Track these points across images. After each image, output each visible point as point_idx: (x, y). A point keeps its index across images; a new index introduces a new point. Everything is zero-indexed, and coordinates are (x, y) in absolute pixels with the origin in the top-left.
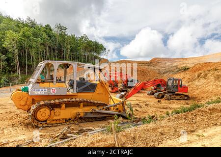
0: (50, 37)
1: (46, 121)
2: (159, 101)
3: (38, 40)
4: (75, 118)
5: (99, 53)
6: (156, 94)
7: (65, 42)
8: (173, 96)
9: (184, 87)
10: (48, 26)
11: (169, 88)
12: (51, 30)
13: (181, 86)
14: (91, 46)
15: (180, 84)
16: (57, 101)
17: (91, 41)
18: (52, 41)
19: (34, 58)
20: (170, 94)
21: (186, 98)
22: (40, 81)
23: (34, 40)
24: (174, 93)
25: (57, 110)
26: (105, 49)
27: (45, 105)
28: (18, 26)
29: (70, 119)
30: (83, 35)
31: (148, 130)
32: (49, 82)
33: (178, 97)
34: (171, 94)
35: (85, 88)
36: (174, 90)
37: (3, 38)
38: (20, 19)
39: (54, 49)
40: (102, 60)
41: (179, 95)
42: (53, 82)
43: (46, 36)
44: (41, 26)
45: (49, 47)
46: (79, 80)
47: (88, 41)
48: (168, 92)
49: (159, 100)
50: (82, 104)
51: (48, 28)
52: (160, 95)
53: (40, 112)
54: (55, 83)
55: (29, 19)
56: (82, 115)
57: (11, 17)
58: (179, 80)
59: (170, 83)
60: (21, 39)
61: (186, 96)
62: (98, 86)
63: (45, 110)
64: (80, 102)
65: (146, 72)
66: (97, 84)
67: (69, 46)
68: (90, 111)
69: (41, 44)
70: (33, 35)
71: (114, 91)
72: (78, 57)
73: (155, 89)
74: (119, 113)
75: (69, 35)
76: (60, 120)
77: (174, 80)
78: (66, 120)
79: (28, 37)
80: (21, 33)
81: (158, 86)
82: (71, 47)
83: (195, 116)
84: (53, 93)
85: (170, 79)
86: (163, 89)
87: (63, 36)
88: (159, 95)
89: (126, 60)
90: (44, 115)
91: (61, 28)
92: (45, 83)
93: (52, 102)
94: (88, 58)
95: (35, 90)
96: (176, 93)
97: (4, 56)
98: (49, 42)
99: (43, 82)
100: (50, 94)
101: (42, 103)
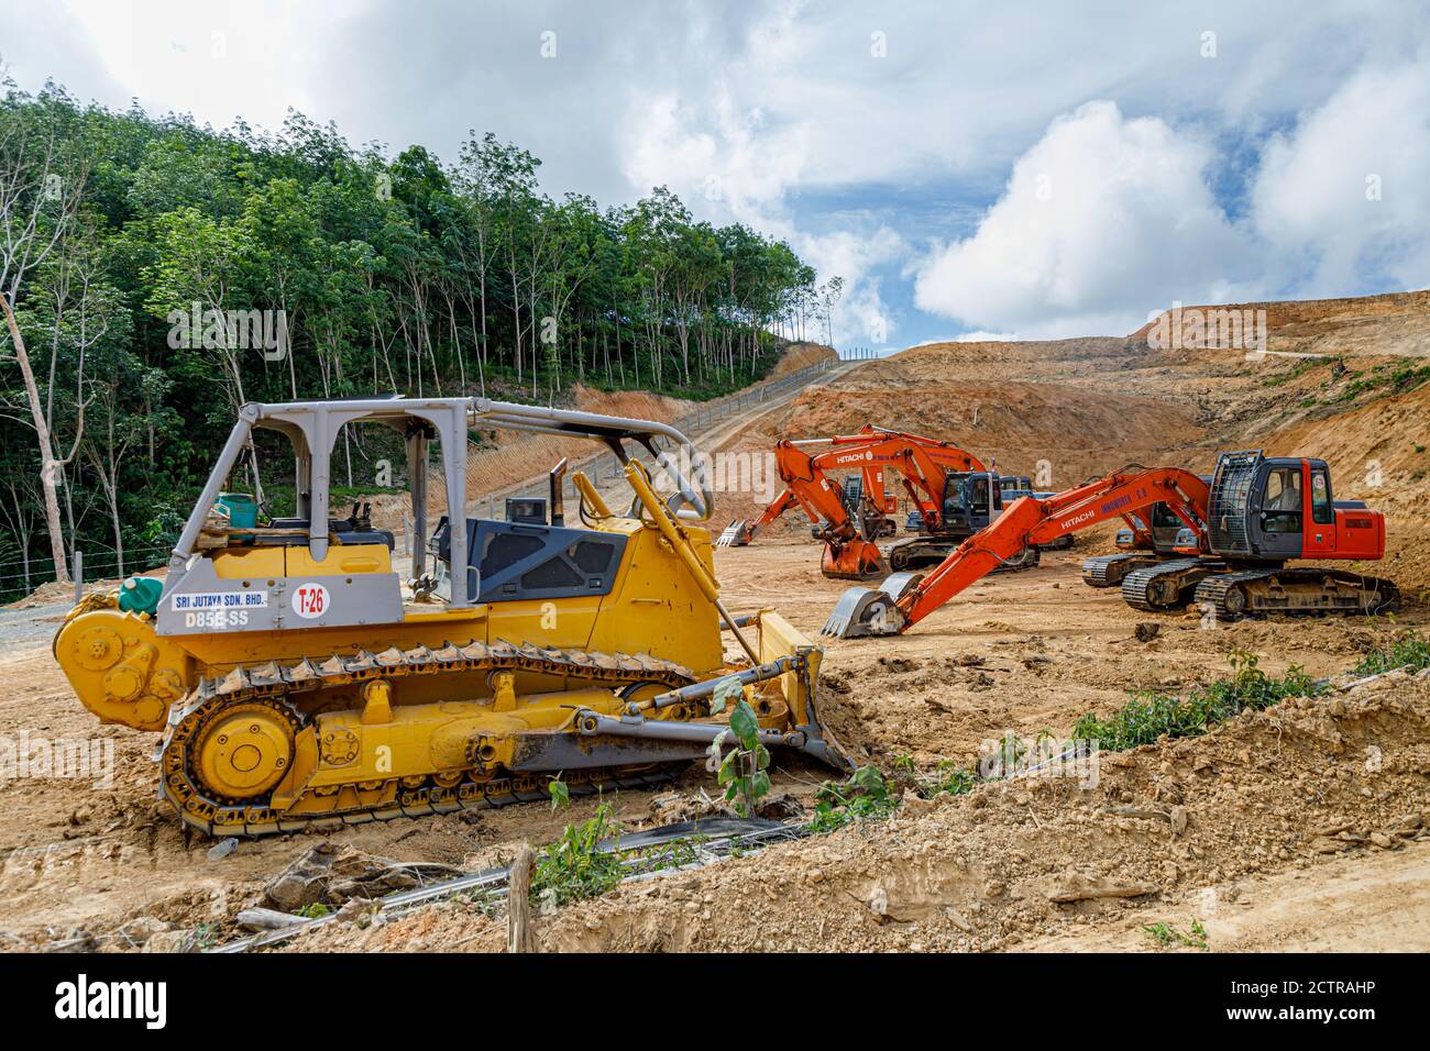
0: (433, 225)
1: (264, 798)
2: (1143, 634)
3: (354, 257)
4: (465, 777)
5: (765, 308)
6: (1140, 578)
7: (529, 250)
8: (1265, 593)
9: (1354, 523)
10: (418, 154)
11: (1232, 534)
12: (435, 178)
13: (1326, 512)
14: (710, 262)
15: (1320, 499)
16: (334, 667)
17: (704, 231)
18: (449, 252)
19: (339, 373)
20: (1239, 576)
21: (1368, 599)
22: (224, 540)
23: (329, 255)
24: (1278, 563)
25: (334, 726)
26: (808, 276)
27: (255, 697)
28: (231, 176)
29: (430, 780)
30: (649, 196)
31: (783, 889)
32: (282, 543)
33: (1300, 597)
34: (1250, 575)
35: (543, 566)
36: (1268, 548)
37: (147, 259)
38: (244, 127)
39: (461, 307)
40: (794, 352)
41: (1313, 579)
42: (305, 541)
43: (406, 225)
44: (378, 164)
45: (434, 297)
46: (501, 517)
47: (682, 230)
48: (1225, 558)
49: (1153, 619)
50: (506, 683)
51: (418, 172)
52: (1171, 587)
53: (224, 739)
54: (319, 545)
55: (298, 123)
56: (505, 754)
57: (199, 125)
58: (1305, 471)
59: (1237, 493)
60: (250, 255)
61: (1370, 583)
62: (636, 554)
63: (255, 729)
64: (498, 665)
65: (1100, 421)
66: (624, 540)
67: (558, 278)
68: (562, 728)
69: (379, 278)
70: (329, 222)
71: (851, 565)
72: (627, 348)
73: (1141, 543)
74: (777, 737)
75: (560, 201)
76: (357, 789)
77: (1265, 468)
78: (402, 787)
79: (294, 243)
80: (249, 218)
81: (1161, 517)
82: (571, 280)
83: (1209, 771)
84: (309, 618)
85: (1237, 468)
86: (1187, 538)
87: (515, 213)
88: (1156, 584)
89: (961, 339)
90: (245, 759)
91: (502, 162)
92: (256, 555)
93: (302, 672)
94: (692, 344)
95: (184, 602)
96: (1292, 564)
97: (158, 372)
98: (425, 262)
99: (242, 545)
100: (289, 625)
101: (233, 682)
